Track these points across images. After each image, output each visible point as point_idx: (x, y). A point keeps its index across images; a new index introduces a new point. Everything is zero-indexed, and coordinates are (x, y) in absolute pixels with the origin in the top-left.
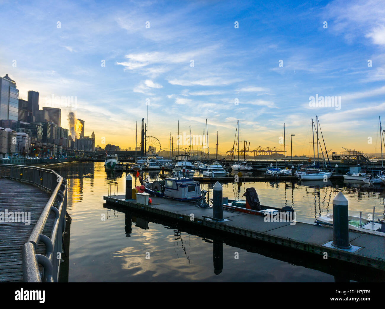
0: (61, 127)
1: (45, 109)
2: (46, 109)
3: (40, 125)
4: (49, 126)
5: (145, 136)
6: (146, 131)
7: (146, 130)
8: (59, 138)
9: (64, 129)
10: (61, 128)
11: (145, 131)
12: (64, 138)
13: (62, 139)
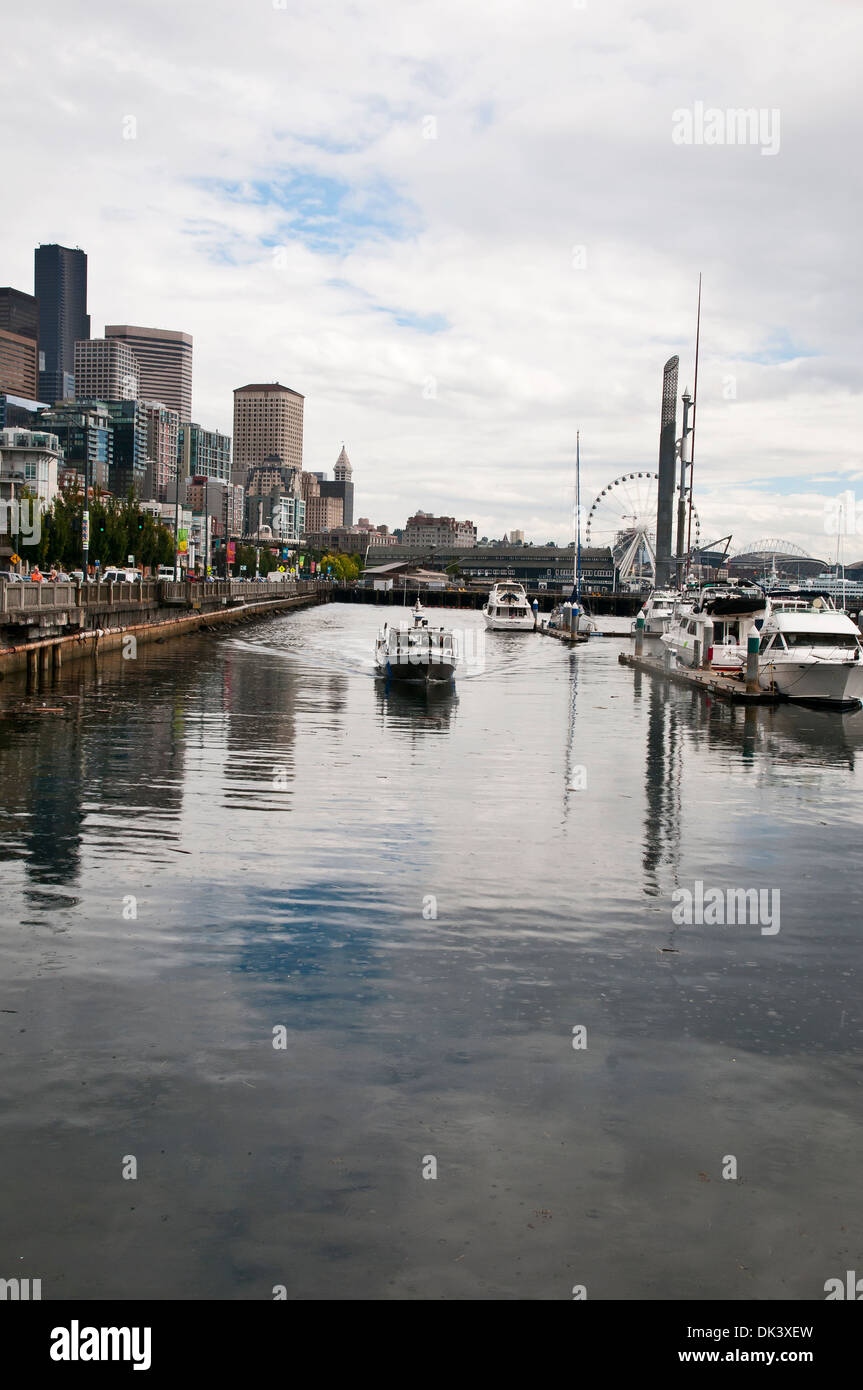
0: (193, 420)
1: (117, 334)
2: (125, 337)
3: (100, 413)
4: (141, 417)
5: (678, 460)
6: (686, 430)
7: (690, 425)
8: (189, 480)
9: (208, 435)
10: (195, 428)
11: (679, 434)
12: (211, 479)
13: (199, 482)
